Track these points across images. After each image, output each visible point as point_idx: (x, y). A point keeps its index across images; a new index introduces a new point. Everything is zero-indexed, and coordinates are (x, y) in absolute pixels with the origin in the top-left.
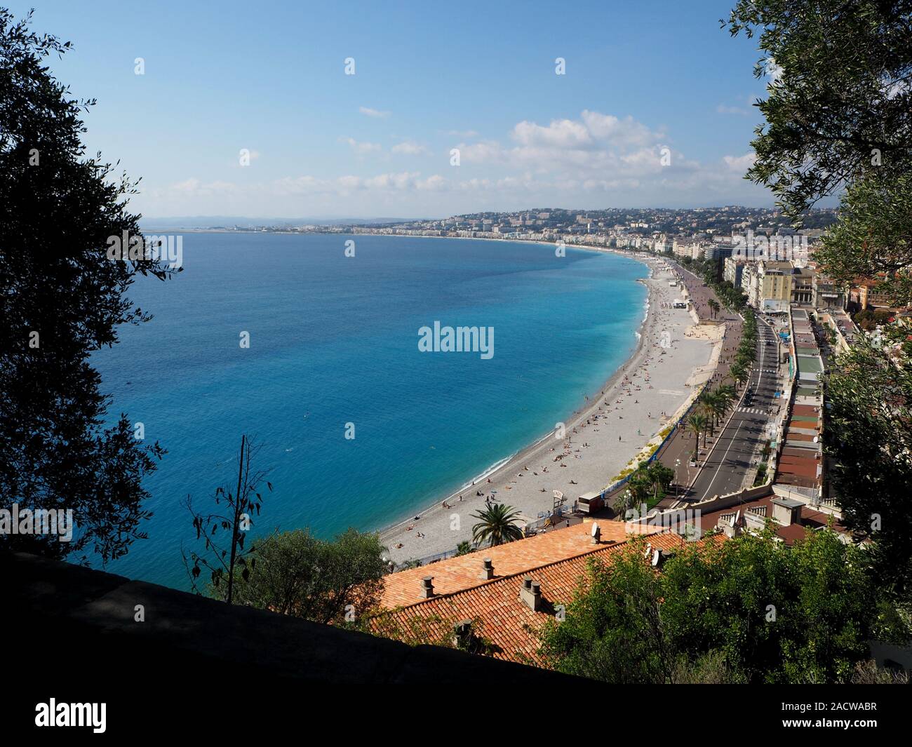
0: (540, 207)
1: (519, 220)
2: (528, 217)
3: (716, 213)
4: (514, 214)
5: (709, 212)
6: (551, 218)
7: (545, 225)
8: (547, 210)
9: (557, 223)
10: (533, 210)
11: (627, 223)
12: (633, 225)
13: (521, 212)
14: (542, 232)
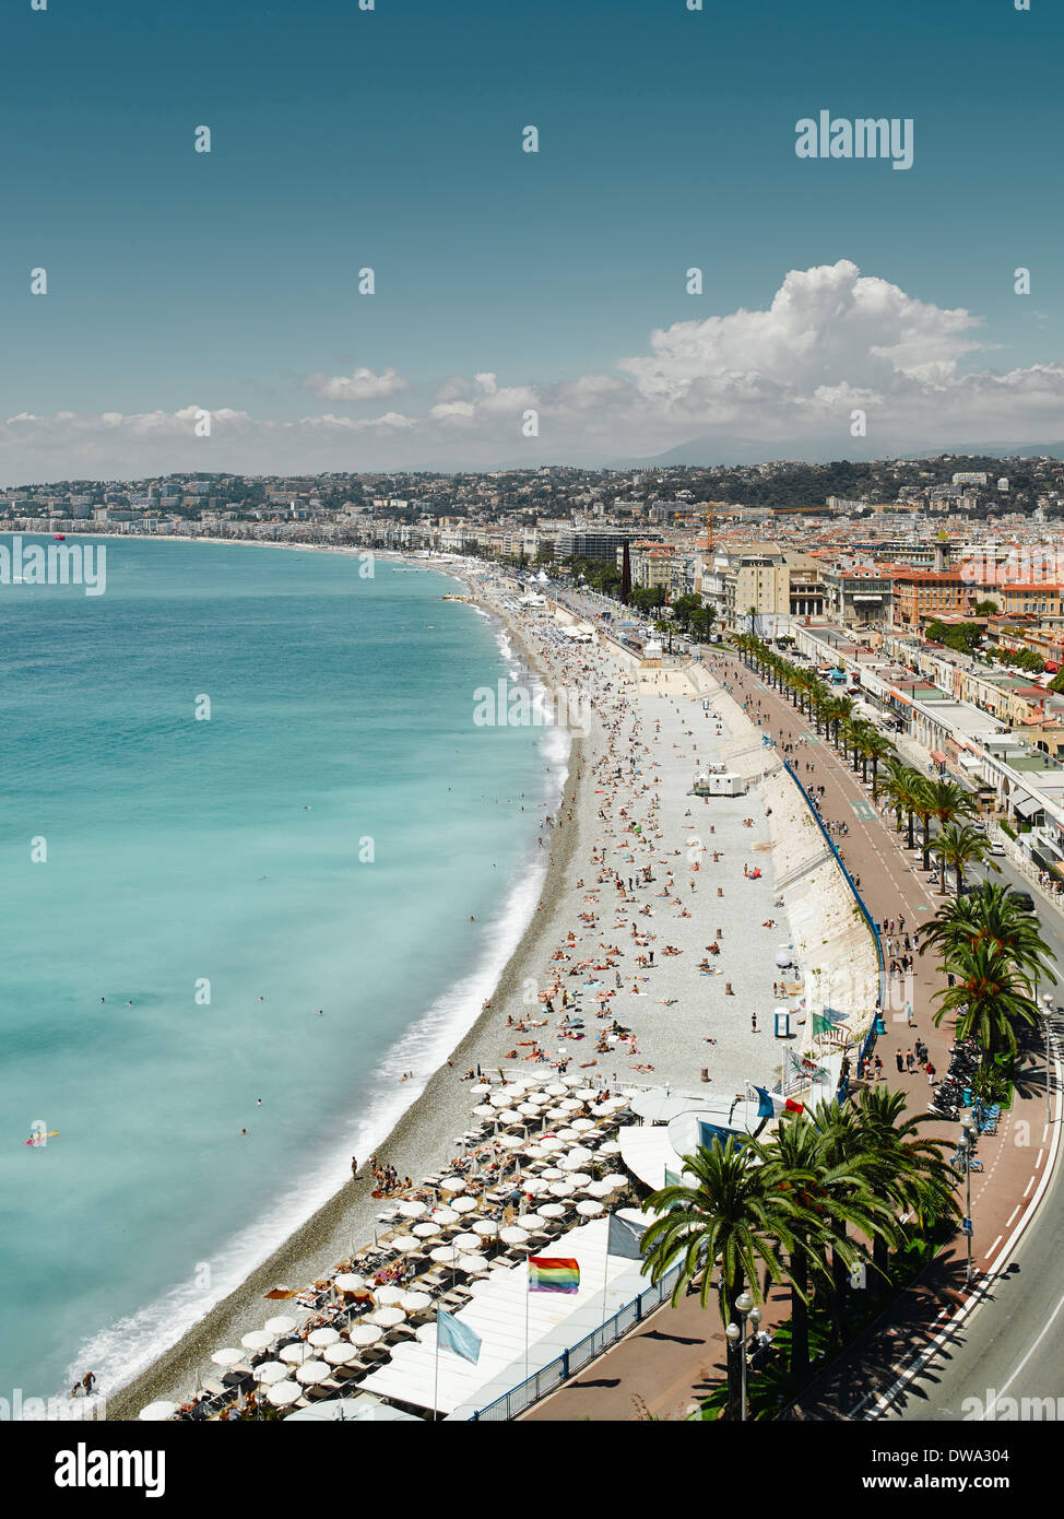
0: (188, 470)
1: (146, 496)
2: (163, 489)
3: (529, 479)
4: (134, 484)
5: (515, 478)
6: (213, 491)
7: (205, 505)
8: (202, 477)
9: (226, 502)
10: (174, 476)
11: (366, 499)
12: (377, 503)
13: (148, 481)
14: (200, 519)
